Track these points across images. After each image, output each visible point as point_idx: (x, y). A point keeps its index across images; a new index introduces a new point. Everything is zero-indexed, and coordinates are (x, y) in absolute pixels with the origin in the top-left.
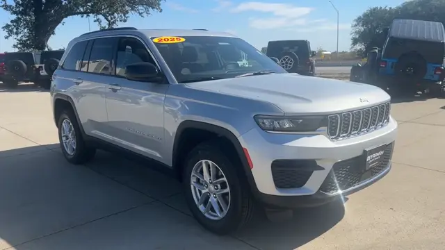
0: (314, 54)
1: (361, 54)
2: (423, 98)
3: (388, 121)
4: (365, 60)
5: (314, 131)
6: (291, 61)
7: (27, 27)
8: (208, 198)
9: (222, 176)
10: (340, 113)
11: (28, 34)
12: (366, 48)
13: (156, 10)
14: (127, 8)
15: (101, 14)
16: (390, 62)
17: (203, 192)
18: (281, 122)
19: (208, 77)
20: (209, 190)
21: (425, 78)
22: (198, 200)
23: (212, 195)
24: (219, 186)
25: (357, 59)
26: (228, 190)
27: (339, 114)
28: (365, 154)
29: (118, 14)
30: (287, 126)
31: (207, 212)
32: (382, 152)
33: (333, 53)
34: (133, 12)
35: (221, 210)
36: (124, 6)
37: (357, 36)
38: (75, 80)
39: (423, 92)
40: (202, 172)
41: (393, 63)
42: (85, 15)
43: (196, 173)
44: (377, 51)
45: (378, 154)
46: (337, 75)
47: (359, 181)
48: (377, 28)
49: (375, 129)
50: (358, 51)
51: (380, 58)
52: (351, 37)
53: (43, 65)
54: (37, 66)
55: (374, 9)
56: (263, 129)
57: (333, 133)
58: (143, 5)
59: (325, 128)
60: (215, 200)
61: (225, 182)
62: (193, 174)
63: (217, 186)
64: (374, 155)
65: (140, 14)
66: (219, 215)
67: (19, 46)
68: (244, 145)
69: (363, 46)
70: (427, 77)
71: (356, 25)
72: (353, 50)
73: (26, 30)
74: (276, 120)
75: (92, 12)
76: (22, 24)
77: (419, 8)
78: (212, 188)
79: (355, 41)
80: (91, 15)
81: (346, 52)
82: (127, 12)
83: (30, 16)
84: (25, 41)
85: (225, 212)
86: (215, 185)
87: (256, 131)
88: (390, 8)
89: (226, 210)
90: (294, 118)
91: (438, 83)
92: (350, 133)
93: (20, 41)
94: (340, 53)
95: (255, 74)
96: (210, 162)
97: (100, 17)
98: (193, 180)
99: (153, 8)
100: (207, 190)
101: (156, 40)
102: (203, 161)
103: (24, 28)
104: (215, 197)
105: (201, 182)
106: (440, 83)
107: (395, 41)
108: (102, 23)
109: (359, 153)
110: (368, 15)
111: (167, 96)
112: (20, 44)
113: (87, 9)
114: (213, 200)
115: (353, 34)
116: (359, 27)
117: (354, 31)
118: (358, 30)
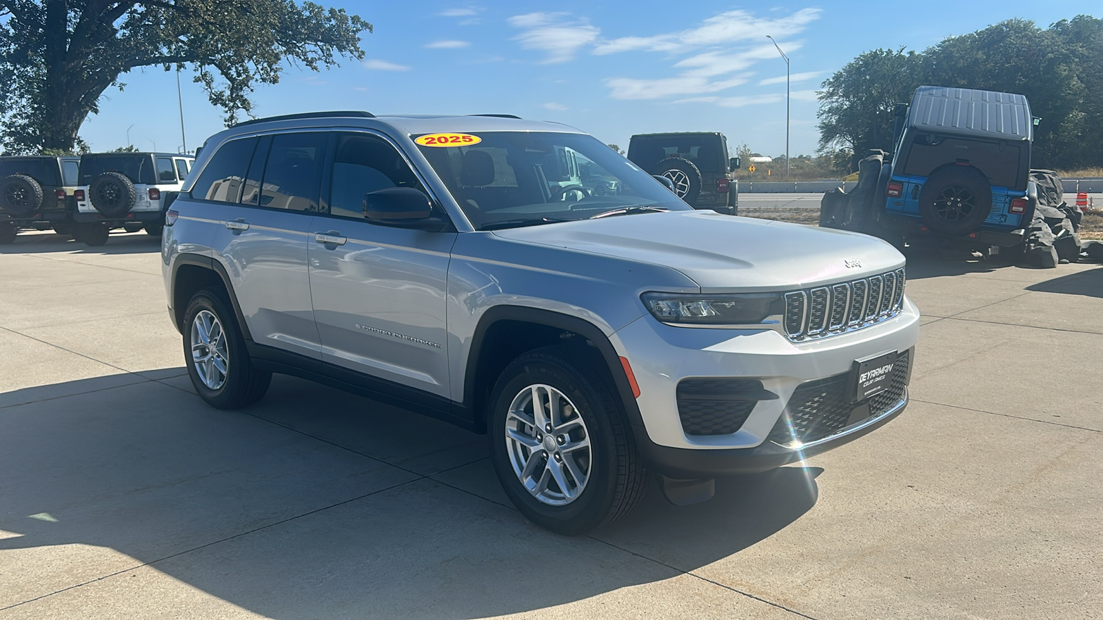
0: (734, 164)
1: (843, 164)
2: (986, 265)
3: (901, 306)
4: (853, 179)
5: (758, 322)
6: (685, 182)
7: (27, 92)
8: (544, 461)
9: (574, 416)
10: (807, 289)
11: (29, 111)
12: (855, 148)
13: (347, 53)
14: (278, 48)
15: (212, 62)
16: (910, 184)
17: (533, 450)
18: (692, 306)
19: (537, 218)
20: (546, 446)
21: (988, 220)
22: (521, 467)
23: (551, 456)
24: (567, 436)
25: (833, 173)
26: (587, 442)
27: (804, 290)
28: (857, 368)
29: (257, 63)
30: (705, 314)
31: (542, 491)
32: (889, 368)
33: (775, 160)
34: (290, 56)
35: (572, 485)
36: (269, 43)
37: (834, 120)
38: (230, 225)
39: (985, 252)
40: (529, 410)
41: (917, 186)
42: (174, 65)
43: (517, 412)
44: (880, 158)
45: (880, 371)
46: (788, 215)
47: (845, 424)
48: (880, 99)
49: (875, 320)
50: (837, 156)
51: (886, 177)
52: (818, 122)
53: (86, 189)
54: (70, 190)
55: (874, 55)
56: (660, 320)
57: (793, 329)
58: (316, 41)
59: (780, 317)
60: (558, 464)
61: (582, 427)
62: (510, 414)
63: (562, 437)
64: (875, 372)
65: (310, 63)
66: (569, 496)
67: (7, 139)
68: (621, 351)
69: (848, 144)
70: (992, 219)
71: (831, 95)
72: (823, 153)
73: (24, 102)
74: (684, 301)
75: (191, 57)
76: (14, 86)
77: (980, 55)
78: (552, 440)
79: (829, 133)
80: (187, 64)
81: (808, 158)
82: (277, 57)
83: (36, 65)
84: (24, 127)
85: (581, 488)
86: (559, 434)
87: (645, 323)
88: (911, 53)
89: (582, 482)
90: (718, 297)
91: (1016, 232)
92: (827, 328)
93: (9, 126)
94: (794, 160)
95: (629, 212)
96: (548, 388)
97: (212, 69)
98: (511, 427)
99: (341, 49)
100: (541, 447)
101: (421, 141)
102: (534, 387)
103: (21, 96)
104: (558, 461)
105: (527, 430)
106: (1023, 231)
107: (921, 137)
108: (213, 85)
109: (844, 368)
110: (858, 69)
111: (453, 256)
112: (10, 134)
113: (178, 49)
114: (553, 465)
115: (825, 115)
116: (837, 97)
117: (827, 108)
118: (835, 105)
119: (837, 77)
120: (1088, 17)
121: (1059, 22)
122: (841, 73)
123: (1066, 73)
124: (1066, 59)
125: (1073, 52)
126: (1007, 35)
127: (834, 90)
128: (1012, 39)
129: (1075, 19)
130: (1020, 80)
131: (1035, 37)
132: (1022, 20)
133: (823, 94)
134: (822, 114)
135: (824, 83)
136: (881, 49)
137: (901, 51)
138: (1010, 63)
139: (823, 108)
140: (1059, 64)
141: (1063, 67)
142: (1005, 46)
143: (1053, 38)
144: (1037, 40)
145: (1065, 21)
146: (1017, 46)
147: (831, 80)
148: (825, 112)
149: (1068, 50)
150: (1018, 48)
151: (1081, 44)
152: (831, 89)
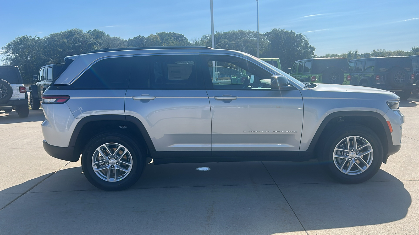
37: (9, 63)
55: (24, 38)
68: (387, 119)
78: (353, 154)
104: (356, 160)
110: (18, 43)
115: (5, 61)
116: (9, 54)
117: (5, 58)
118: (9, 57)
119: (9, 46)
120: (98, 30)
121: (89, 31)
122: (10, 44)
123: (96, 49)
124: (95, 44)
125: (97, 41)
126: (74, 34)
127: (7, 50)
128: (77, 36)
129: (94, 30)
130: (81, 50)
131: (84, 35)
132: (79, 29)
133: (3, 52)
134: (3, 60)
135: (3, 47)
136: (27, 36)
137: (35, 37)
138: (77, 44)
139: (4, 58)
140: (94, 45)
141: (95, 46)
142: (74, 38)
143: (90, 36)
144: (85, 36)
145: (91, 31)
146: (78, 38)
147: (6, 46)
148: (4, 59)
149: (95, 41)
150: (79, 39)
151: (99, 39)
152: (6, 50)
